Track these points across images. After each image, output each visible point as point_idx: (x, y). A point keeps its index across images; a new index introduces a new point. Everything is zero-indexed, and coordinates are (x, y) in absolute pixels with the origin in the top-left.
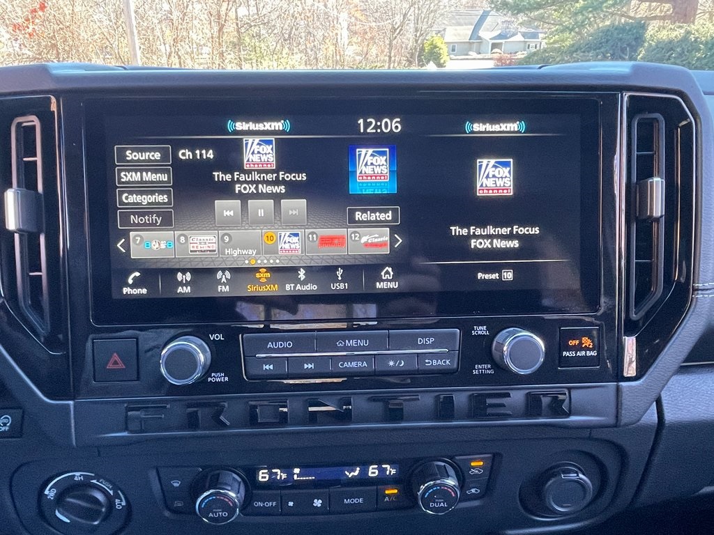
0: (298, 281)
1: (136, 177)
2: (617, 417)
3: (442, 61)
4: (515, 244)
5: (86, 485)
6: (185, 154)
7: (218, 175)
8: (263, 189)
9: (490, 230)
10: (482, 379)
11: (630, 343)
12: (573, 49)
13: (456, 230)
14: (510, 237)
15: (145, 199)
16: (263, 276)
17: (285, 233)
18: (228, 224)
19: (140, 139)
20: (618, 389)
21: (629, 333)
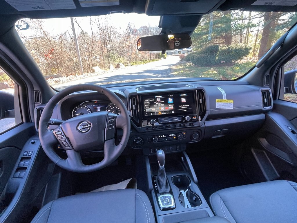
0: (163, 113)
1: (146, 103)
2: (199, 125)
3: (165, 57)
4: (186, 107)
5: (139, 139)
6: (151, 100)
7: (154, 102)
8: (159, 103)
9: (184, 106)
10: (184, 122)
11: (200, 117)
12: (200, 53)
13: (180, 106)
14: (186, 106)
15: (147, 105)
16: (160, 112)
17: (162, 108)
18: (156, 107)
19: (146, 99)
20: (199, 122)
21: (200, 116)
